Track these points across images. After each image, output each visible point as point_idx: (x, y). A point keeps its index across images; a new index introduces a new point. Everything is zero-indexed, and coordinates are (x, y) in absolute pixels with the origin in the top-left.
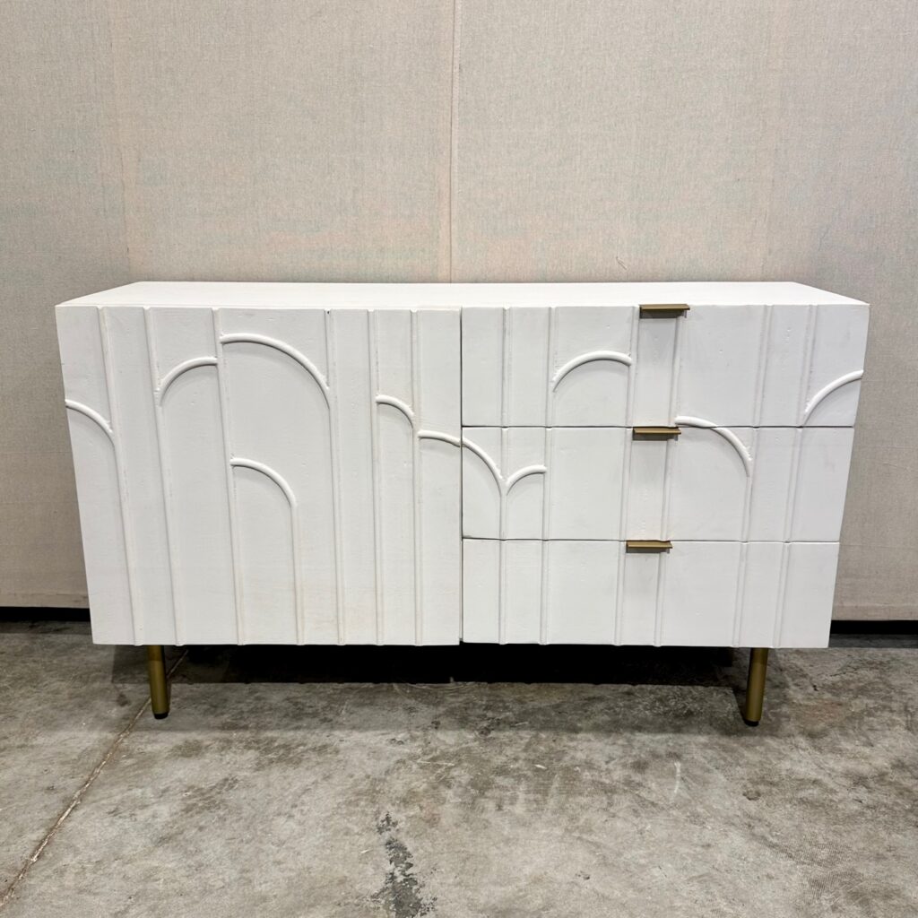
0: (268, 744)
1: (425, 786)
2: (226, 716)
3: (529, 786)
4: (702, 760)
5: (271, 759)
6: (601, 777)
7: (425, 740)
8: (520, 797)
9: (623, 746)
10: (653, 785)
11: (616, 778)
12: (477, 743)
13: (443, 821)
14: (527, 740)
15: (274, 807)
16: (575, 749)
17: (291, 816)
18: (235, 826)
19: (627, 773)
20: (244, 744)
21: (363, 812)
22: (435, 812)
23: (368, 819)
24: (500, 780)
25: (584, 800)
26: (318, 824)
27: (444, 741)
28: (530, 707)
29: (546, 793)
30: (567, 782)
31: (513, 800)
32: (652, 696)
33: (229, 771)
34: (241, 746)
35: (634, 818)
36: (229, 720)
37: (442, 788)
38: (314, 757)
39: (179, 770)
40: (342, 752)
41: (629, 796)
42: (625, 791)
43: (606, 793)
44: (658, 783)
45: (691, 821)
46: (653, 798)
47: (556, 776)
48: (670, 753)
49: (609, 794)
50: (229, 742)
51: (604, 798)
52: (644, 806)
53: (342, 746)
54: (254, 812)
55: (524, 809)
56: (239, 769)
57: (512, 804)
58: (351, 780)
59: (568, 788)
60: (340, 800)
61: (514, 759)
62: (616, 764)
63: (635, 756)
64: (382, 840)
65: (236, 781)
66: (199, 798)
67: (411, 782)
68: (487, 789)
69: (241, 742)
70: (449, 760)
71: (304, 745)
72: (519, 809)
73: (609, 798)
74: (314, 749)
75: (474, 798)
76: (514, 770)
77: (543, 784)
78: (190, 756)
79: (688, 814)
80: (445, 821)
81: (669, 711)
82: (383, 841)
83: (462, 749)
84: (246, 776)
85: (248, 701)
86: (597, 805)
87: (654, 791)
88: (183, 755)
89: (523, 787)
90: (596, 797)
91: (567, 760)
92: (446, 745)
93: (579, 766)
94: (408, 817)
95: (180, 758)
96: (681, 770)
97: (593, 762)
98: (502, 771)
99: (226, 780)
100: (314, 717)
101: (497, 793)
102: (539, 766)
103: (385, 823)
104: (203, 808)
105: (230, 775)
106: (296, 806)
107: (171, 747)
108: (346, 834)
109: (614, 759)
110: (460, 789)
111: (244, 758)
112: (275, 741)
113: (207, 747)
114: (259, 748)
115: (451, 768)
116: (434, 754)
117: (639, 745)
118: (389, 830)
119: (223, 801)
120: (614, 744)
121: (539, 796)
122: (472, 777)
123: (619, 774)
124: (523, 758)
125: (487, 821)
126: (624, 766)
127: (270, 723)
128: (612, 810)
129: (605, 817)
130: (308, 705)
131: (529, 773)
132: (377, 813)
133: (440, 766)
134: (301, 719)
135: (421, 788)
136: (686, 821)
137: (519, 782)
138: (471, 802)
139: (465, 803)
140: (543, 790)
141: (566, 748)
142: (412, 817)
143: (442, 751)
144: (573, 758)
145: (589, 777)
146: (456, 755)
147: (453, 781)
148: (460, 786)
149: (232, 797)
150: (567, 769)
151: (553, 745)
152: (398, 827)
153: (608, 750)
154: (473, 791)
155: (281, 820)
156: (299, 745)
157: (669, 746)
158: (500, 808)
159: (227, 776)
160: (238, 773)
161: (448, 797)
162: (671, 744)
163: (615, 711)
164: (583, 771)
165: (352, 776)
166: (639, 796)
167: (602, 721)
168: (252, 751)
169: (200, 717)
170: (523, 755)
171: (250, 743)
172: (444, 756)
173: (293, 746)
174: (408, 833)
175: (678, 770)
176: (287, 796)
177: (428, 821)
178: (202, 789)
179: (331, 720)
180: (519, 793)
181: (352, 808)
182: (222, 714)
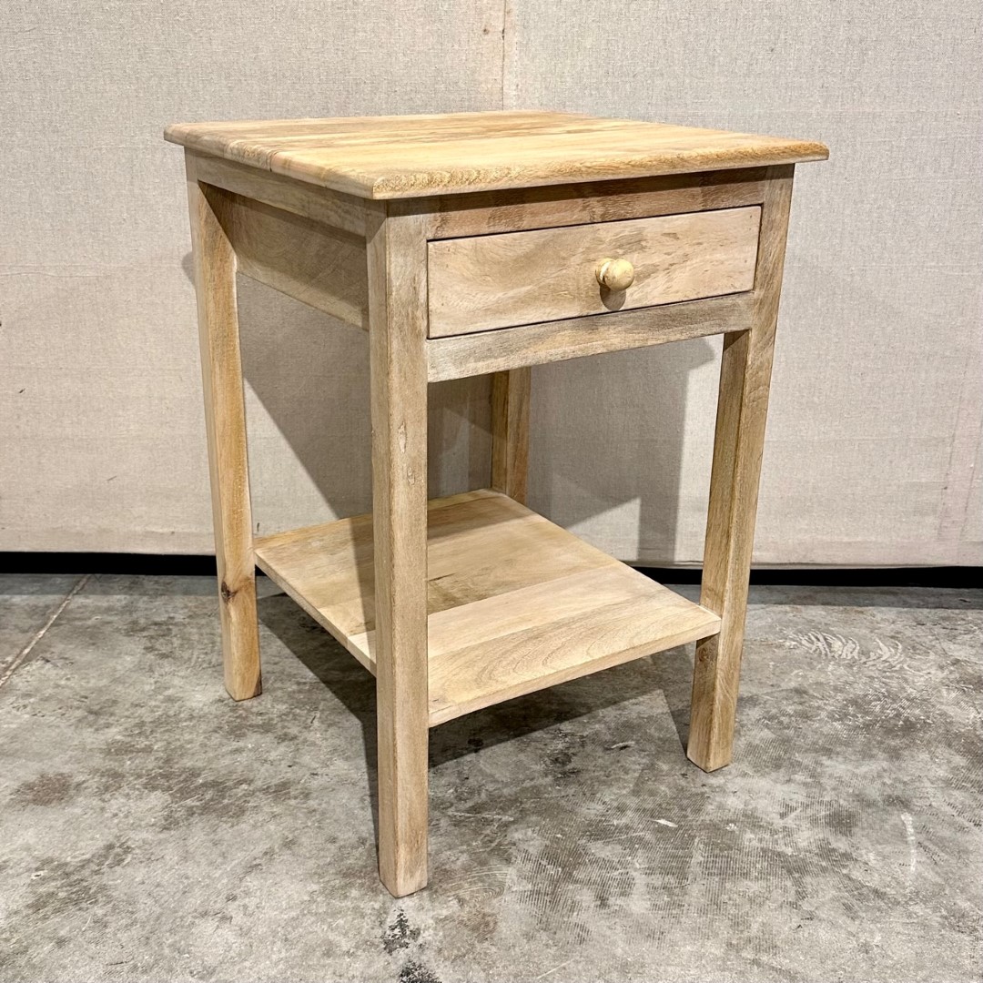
0: (185, 780)
1: (464, 858)
2: (114, 730)
3: (650, 860)
4: (948, 809)
5: (193, 807)
6: (776, 842)
7: (460, 773)
8: (637, 881)
9: (805, 784)
10: (872, 856)
11: (803, 844)
12: (549, 779)
13: (503, 929)
14: (637, 775)
15: (195, 900)
16: (722, 789)
17: (226, 919)
18: (124, 937)
19: (821, 836)
20: (144, 780)
21: (356, 909)
22: (487, 910)
23: (366, 925)
24: (599, 850)
25: (754, 887)
26: (275, 933)
27: (492, 776)
28: (634, 715)
29: (682, 874)
30: (717, 851)
31: (626, 887)
32: (840, 697)
33: (115, 831)
34: (139, 783)
35: (849, 921)
36: (119, 737)
37: (494, 862)
38: (267, 806)
39: (26, 828)
40: (314, 795)
41: (832, 880)
42: (824, 870)
43: (790, 872)
44: (879, 854)
45: (952, 927)
46: (874, 881)
47: (697, 840)
48: (890, 796)
49: (797, 875)
50: (117, 776)
51: (789, 883)
52: (861, 898)
53: (315, 783)
54: (159, 910)
55: (648, 905)
56: (134, 827)
57: (623, 894)
58: (333, 847)
59: (720, 863)
60: (315, 887)
61: (618, 808)
62: (797, 818)
63: (830, 803)
64: (393, 967)
65: (128, 850)
66: (59, 883)
67: (438, 852)
68: (576, 866)
69: (139, 776)
70: (504, 810)
71: (250, 782)
72: (638, 904)
73: (798, 883)
74: (266, 790)
75: (555, 883)
76: (619, 829)
77: (674, 857)
78: (46, 803)
79: (944, 913)
80: (506, 929)
81: (873, 723)
82: (396, 968)
83: (524, 790)
84: (144, 842)
85: (153, 703)
86: (777, 894)
87: (872, 869)
88: (35, 801)
89: (639, 861)
90: (774, 881)
91: (710, 812)
92: (496, 781)
93: (732, 822)
94: (438, 921)
95: (31, 806)
96: (915, 828)
97: (758, 814)
98: (599, 831)
99: (110, 847)
100: (267, 731)
101: (595, 874)
102: (662, 822)
103: (397, 931)
104: (66, 902)
105: (118, 837)
106: (234, 898)
107: (16, 785)
108: (328, 954)
109: (793, 809)
110: (529, 866)
111: (143, 805)
112: (199, 775)
113: (79, 785)
114: (170, 788)
115: (507, 825)
116: (476, 799)
117: (833, 783)
118: (406, 945)
119: (103, 888)
120: (789, 781)
121: (671, 880)
122: (548, 843)
123: (806, 838)
124: (633, 806)
125: (583, 928)
126: (814, 821)
127: (190, 742)
128: (805, 906)
129: (796, 921)
130: (254, 710)
131: (648, 836)
132: (381, 914)
133: (488, 822)
134: (244, 735)
135: (459, 863)
136: (943, 926)
137: (633, 852)
138: (549, 890)
139: (538, 893)
140: (677, 869)
141: (705, 789)
142: (446, 918)
143: (490, 794)
144: (721, 807)
145: (755, 843)
146: (514, 801)
147: (513, 850)
148: (527, 859)
149: (119, 880)
150: (714, 828)
151: (683, 782)
152: (420, 940)
153: (781, 791)
154: (552, 870)
155: (208, 926)
156: (240, 783)
157: (884, 784)
158: (603, 902)
159: (111, 839)
160: (132, 834)
161: (508, 882)
162: (888, 782)
163: (781, 723)
164: (743, 831)
165: (333, 840)
166: (850, 879)
167: (762, 740)
168: (158, 793)
169: (69, 732)
170: (633, 802)
171: (155, 777)
172: (495, 802)
173: (230, 784)
174: (440, 951)
175: (910, 830)
176: (219, 879)
177: (475, 929)
178: (66, 864)
179: (295, 738)
180: (634, 874)
181: (336, 903)
182: (108, 726)
